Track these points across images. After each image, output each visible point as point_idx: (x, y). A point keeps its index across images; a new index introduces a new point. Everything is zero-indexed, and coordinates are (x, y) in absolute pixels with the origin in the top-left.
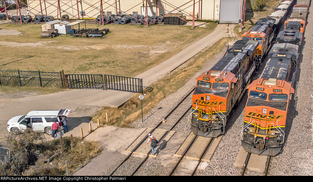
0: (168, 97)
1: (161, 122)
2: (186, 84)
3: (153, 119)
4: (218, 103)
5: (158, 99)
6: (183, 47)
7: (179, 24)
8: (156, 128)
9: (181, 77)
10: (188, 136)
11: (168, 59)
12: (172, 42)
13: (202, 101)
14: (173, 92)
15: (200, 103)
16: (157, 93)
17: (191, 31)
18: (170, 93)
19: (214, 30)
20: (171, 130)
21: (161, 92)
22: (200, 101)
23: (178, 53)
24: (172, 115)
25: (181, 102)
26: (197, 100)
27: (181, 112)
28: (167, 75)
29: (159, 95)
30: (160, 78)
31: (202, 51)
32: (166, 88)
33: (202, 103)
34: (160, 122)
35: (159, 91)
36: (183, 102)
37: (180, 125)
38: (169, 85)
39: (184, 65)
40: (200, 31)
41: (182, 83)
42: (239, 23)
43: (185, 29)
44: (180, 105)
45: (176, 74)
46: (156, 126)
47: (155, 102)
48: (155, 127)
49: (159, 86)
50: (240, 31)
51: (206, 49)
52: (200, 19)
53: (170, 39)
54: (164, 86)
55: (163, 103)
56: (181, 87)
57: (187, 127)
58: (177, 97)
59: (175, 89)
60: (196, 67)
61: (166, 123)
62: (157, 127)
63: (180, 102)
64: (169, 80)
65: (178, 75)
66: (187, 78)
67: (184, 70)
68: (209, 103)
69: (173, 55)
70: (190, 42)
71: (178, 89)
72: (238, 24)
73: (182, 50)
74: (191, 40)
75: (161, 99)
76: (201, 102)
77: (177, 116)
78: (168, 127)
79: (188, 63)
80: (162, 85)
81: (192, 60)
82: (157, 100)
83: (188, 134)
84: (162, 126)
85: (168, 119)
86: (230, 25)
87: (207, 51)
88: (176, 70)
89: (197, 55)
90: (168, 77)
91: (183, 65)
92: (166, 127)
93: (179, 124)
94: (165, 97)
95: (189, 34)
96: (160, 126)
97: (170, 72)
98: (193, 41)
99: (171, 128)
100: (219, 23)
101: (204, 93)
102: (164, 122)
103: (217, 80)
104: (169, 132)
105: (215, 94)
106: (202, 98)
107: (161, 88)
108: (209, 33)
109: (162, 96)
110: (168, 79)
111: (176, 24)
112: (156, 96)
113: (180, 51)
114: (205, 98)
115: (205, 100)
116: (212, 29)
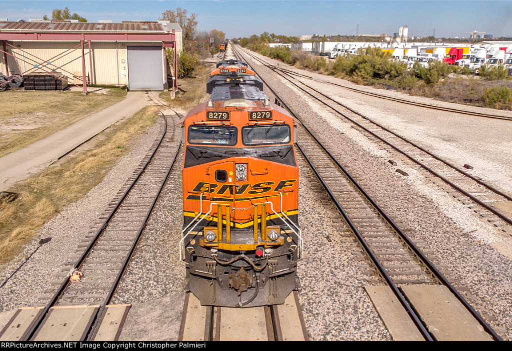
0: (67, 210)
1: (68, 281)
2: (106, 179)
3: (35, 276)
4: (273, 187)
5: (38, 217)
6: (75, 119)
7: (56, 89)
8: (52, 304)
9: (88, 165)
10: (184, 313)
11: (46, 138)
12: (48, 113)
13: (220, 185)
14: (76, 199)
15: (215, 194)
16: (33, 204)
17: (82, 98)
18: (70, 201)
19: (125, 98)
20: (108, 303)
21: (44, 200)
22: (213, 186)
23: (65, 128)
24: (94, 254)
25: (112, 215)
26: (200, 185)
27: (120, 240)
28: (53, 165)
29: (41, 207)
30: (35, 171)
31: (116, 124)
32: (58, 191)
33: (222, 191)
34: (62, 280)
35: (38, 198)
36: (116, 215)
37: (132, 281)
38: (61, 183)
39: (86, 147)
40: (100, 98)
41: (96, 177)
42: (164, 89)
43: (70, 95)
44: (110, 224)
45: (75, 161)
46: (52, 296)
47: (33, 225)
48: (48, 302)
49: (35, 188)
50: (173, 98)
51: (122, 121)
52: (94, 84)
53: (41, 108)
54: (49, 188)
55: (56, 227)
56: (95, 186)
57: (157, 282)
58: (91, 207)
59: (80, 192)
60: (114, 148)
61: (84, 280)
62: (54, 302)
63: (108, 216)
64: (59, 174)
65: (80, 164)
66: (104, 169)
67: (89, 154)
68: (244, 187)
69: (57, 131)
70: (86, 112)
71: (89, 190)
72: (163, 91)
73: (74, 123)
74: (87, 110)
75: (47, 218)
76: (217, 190)
77: (111, 254)
78: (95, 295)
79: (94, 142)
80: (44, 185)
81: (102, 138)
82: (37, 221)
83: (180, 307)
84: (73, 294)
85: (85, 266)
86: (149, 92)
87: (126, 124)
88: (71, 155)
89: (108, 129)
90: (54, 167)
91: (85, 145)
92: (86, 294)
93: (128, 279)
94: (57, 211)
95: (80, 102)
96: (66, 295)
97: (59, 159)
98: (90, 111)
99: (106, 296)
100: (128, 90)
101: (225, 157)
102: (75, 277)
103: (254, 115)
104: (105, 309)
105: (260, 157)
106: (222, 175)
107: (42, 192)
108: (117, 102)
109: (51, 209)
110: (56, 173)
111: (49, 89)
112: (31, 211)
113: (71, 124)
114: (231, 173)
115: (230, 180)
116: (120, 96)
